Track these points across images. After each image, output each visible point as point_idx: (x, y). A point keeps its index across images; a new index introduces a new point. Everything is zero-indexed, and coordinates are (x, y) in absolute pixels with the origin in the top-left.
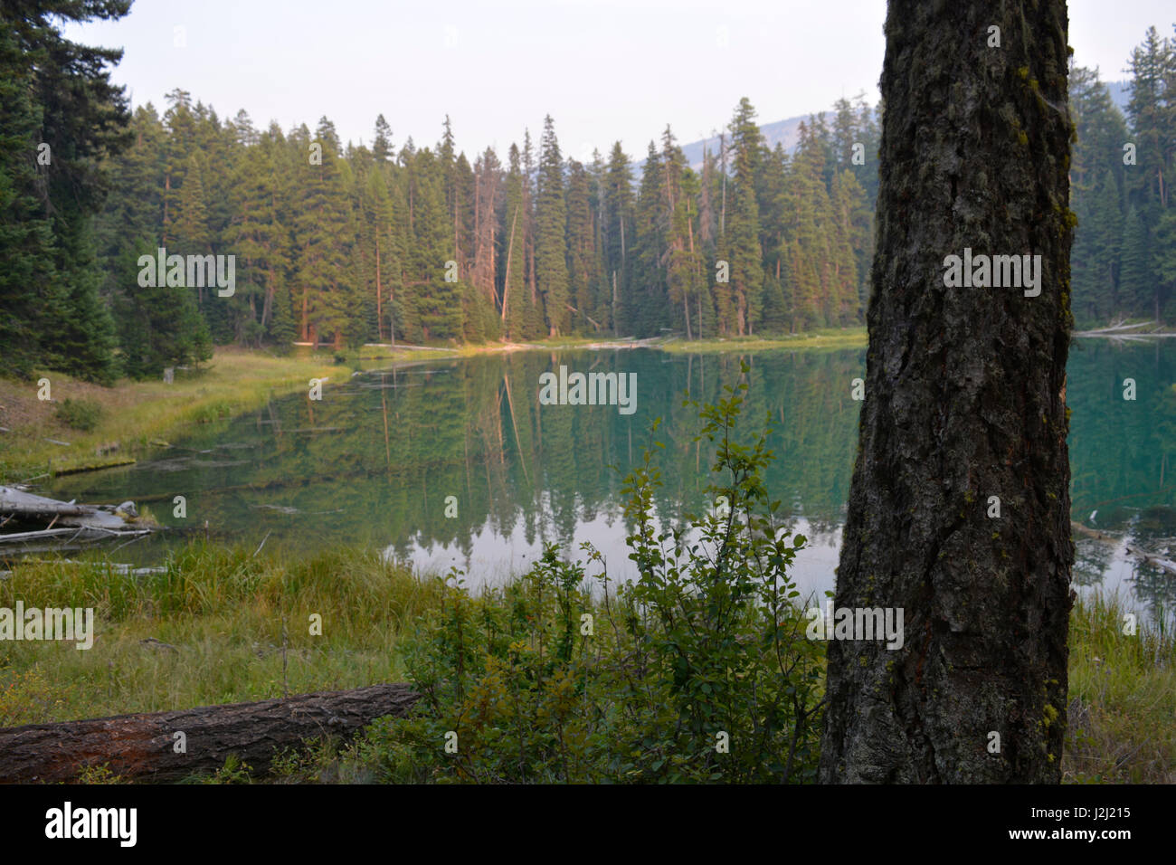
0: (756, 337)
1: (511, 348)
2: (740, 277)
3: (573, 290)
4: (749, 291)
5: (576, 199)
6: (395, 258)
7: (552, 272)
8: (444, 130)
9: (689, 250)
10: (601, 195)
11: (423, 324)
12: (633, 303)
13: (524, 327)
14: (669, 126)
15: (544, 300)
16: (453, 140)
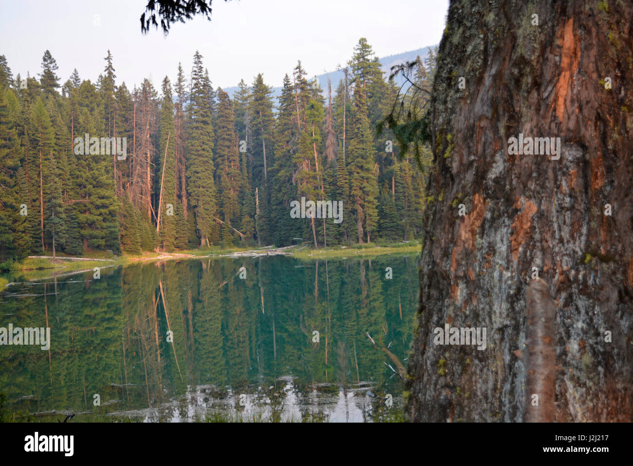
0: (372, 244)
1: (165, 257)
2: (359, 193)
3: (221, 205)
4: (366, 204)
5: (223, 124)
6: (57, 179)
7: (201, 189)
8: (106, 63)
9: (315, 171)
10: (247, 120)
11: (83, 238)
12: (272, 216)
13: (176, 238)
14: (300, 62)
15: (195, 215)
16: (114, 73)
